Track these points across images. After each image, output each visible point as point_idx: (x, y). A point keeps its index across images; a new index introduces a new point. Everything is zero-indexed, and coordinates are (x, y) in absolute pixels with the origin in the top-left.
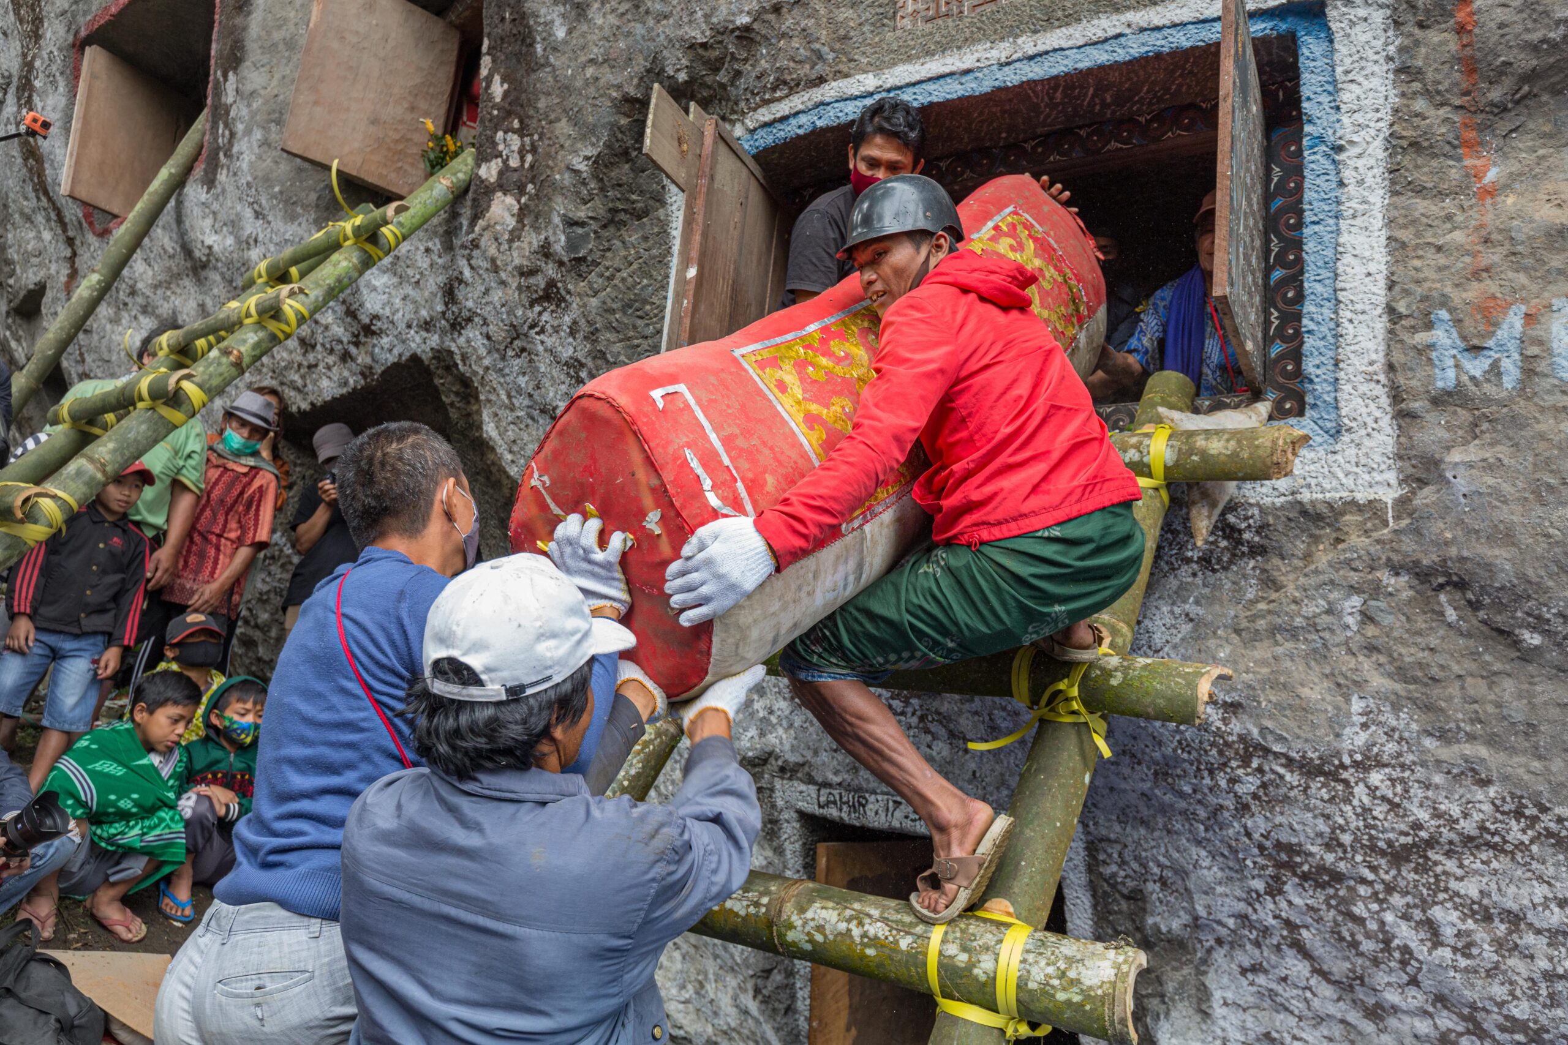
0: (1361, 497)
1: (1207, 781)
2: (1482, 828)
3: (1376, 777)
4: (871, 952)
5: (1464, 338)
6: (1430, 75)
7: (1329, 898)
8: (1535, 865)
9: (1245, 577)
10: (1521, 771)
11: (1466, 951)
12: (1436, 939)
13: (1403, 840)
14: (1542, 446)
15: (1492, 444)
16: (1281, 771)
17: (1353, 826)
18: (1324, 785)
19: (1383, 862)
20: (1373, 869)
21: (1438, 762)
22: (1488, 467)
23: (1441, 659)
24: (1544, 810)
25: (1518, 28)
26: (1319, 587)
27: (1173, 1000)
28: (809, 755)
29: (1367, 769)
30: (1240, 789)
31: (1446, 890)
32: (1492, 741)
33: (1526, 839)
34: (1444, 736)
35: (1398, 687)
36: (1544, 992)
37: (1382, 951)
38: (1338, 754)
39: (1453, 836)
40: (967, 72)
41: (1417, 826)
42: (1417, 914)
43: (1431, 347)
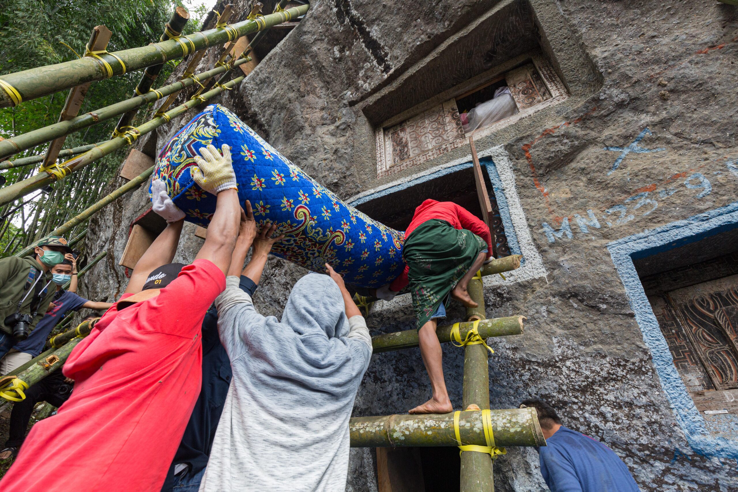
0: (537, 277)
1: (512, 378)
2: (609, 373)
3: (568, 363)
4: (429, 433)
5: (553, 228)
6: (522, 170)
7: (564, 413)
8: (630, 382)
9: (507, 308)
10: (615, 350)
11: (616, 422)
12: (606, 420)
13: (584, 384)
14: (586, 251)
15: (571, 253)
16: (537, 368)
17: (565, 382)
18: (552, 370)
19: (579, 394)
20: (576, 397)
21: (587, 353)
22: (572, 260)
23: (577, 319)
24: (627, 361)
25: (543, 155)
26: (532, 305)
27: (517, 471)
28: (369, 404)
29: (565, 361)
30: (523, 378)
31: (603, 399)
32: (602, 342)
33: (624, 373)
34: (586, 344)
35: (566, 332)
36: (650, 431)
37: (588, 429)
38: (554, 357)
39: (600, 378)
40: (399, 185)
41: (587, 377)
42: (596, 411)
43: (545, 232)
